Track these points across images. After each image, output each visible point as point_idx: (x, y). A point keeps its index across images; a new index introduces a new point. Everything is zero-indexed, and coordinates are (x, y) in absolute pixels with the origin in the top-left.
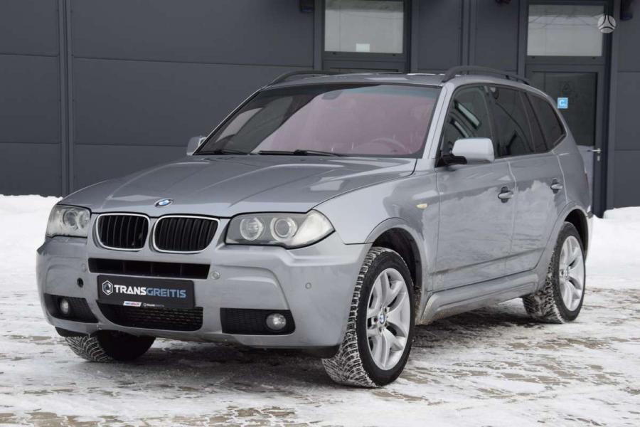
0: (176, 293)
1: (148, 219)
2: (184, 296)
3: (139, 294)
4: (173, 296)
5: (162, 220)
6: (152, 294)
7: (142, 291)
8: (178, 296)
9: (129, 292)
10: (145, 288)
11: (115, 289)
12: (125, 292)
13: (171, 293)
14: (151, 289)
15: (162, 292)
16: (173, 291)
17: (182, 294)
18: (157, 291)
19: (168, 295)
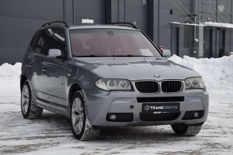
0: (174, 107)
1: (157, 82)
2: (177, 108)
3: (160, 108)
4: (173, 108)
5: (162, 82)
6: (165, 109)
7: (162, 108)
8: (175, 108)
9: (156, 109)
10: (163, 107)
11: (150, 108)
12: (155, 109)
13: (172, 107)
14: (165, 107)
15: (169, 107)
16: (173, 107)
17: (176, 107)
18: (167, 107)
19: (171, 108)
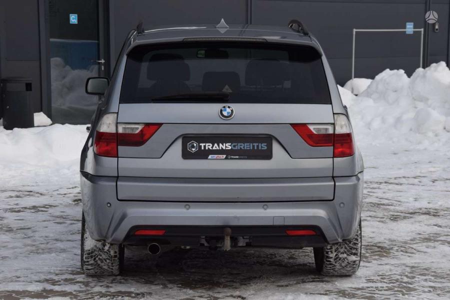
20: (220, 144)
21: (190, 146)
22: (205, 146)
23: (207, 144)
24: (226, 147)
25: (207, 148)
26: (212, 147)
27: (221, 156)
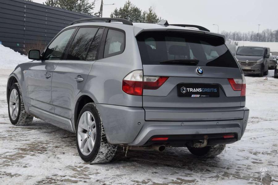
20: (197, 89)
21: (182, 89)
22: (189, 90)
23: (190, 89)
24: (199, 90)
25: (190, 91)
26: (193, 90)
27: (198, 95)
